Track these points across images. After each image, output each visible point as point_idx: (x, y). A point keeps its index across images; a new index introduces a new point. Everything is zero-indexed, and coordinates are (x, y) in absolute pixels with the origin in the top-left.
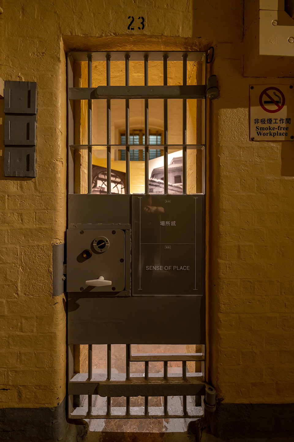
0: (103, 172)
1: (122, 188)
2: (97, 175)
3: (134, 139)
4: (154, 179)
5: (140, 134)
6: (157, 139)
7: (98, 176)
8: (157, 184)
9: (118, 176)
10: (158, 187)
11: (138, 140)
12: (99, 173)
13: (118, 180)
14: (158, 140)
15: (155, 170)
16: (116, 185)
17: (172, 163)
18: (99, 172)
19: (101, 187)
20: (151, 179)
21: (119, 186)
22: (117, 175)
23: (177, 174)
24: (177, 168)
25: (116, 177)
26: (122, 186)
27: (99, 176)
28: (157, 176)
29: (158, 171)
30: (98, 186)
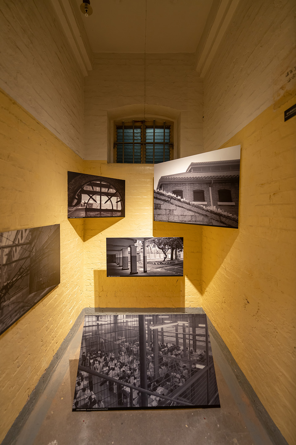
0: (90, 181)
1: (117, 202)
2: (81, 187)
3: (134, 133)
4: (162, 191)
5: (142, 127)
6: (164, 132)
7: (83, 189)
8: (167, 199)
9: (111, 186)
10: (168, 203)
11: (139, 134)
12: (84, 185)
13: (112, 191)
14: (166, 134)
15: (164, 178)
16: (109, 199)
17: (190, 171)
18: (84, 182)
19: (87, 203)
20: (158, 190)
21: (114, 199)
22: (110, 184)
23: (197, 187)
24: (197, 178)
25: (109, 188)
26: (117, 199)
27: (85, 189)
28: (167, 187)
29: (168, 180)
30: (83, 202)
